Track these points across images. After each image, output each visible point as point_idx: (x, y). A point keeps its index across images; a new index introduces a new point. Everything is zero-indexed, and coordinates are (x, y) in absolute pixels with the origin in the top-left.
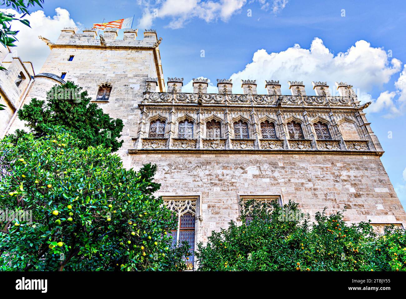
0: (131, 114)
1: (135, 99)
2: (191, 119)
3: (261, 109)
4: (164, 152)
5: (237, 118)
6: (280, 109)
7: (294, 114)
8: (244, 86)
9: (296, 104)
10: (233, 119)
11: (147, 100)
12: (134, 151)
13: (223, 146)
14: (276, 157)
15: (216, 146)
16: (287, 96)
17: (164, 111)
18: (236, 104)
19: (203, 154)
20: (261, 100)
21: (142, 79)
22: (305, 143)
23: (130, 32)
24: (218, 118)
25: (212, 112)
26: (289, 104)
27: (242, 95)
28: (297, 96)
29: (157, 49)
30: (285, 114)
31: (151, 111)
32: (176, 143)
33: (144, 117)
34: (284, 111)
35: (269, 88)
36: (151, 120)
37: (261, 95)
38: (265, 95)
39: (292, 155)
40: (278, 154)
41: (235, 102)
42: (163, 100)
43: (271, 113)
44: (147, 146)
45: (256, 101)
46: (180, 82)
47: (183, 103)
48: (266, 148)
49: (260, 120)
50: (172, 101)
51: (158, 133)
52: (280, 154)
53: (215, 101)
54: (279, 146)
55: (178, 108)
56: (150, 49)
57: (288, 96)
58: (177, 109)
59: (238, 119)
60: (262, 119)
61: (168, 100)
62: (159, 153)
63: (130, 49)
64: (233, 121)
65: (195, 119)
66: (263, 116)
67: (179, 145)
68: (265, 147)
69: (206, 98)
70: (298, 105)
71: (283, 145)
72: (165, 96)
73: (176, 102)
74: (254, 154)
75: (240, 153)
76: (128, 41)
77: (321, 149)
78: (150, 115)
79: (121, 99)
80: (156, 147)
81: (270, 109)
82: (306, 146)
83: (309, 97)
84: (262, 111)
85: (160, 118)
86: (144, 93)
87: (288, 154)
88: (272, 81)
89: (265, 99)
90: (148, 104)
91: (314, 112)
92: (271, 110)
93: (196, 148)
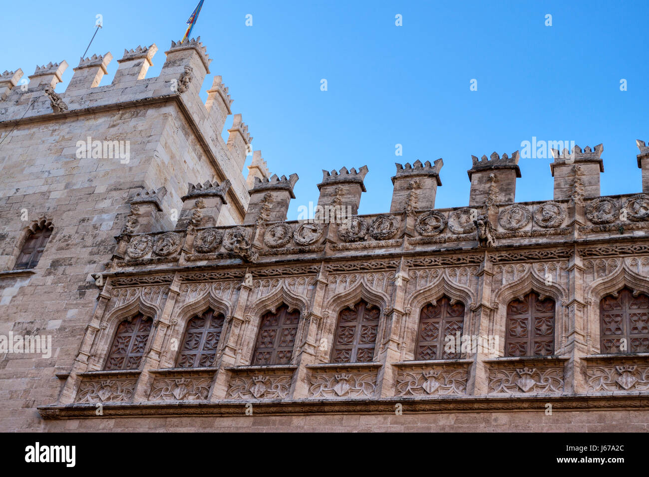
0: (75, 302)
1: (96, 258)
2: (218, 308)
3: (428, 259)
4: (121, 412)
5: (349, 294)
6: (487, 256)
7: (536, 266)
8: (398, 183)
9: (552, 231)
10: (338, 298)
11: (119, 258)
12: (50, 412)
13: (284, 388)
14: (435, 421)
15: (263, 389)
16: (526, 204)
17: (155, 289)
18: (356, 249)
19: (222, 415)
20: (436, 228)
21: (125, 195)
22: (543, 370)
23: (132, 59)
24: (293, 298)
25: (281, 281)
26: (525, 235)
27: (380, 216)
28: (563, 202)
29: (184, 98)
30: (506, 268)
31: (122, 291)
32: (161, 385)
33: (100, 312)
34: (504, 261)
35: (476, 183)
36: (117, 317)
37: (440, 211)
38: (455, 209)
39: (486, 415)
40: (441, 411)
41: (354, 241)
42: (157, 255)
43: (458, 272)
44: (88, 397)
45: (421, 234)
46: (215, 195)
47: (208, 259)
48: (409, 393)
49: (419, 298)
50: (178, 257)
51: (130, 355)
52: (449, 411)
53: (298, 244)
54: (453, 385)
55: (191, 276)
56: (166, 100)
57: (533, 203)
58: (188, 280)
59: (355, 297)
60: (428, 294)
61: (169, 254)
62: (110, 415)
63: (119, 110)
64: (337, 306)
65: (227, 308)
66: (430, 284)
67: (167, 389)
68: (409, 388)
69: (274, 235)
70: (556, 234)
71: (467, 380)
72: (165, 243)
73: (188, 260)
74: (367, 412)
75: (324, 412)
76: (121, 86)
77: (595, 392)
78: (118, 304)
79: (64, 259)
80: (109, 399)
81: (455, 257)
82: (547, 380)
83: (603, 200)
84: (431, 265)
85: (141, 309)
86: (118, 239)
87: (472, 410)
88: (495, 155)
89: (452, 222)
90: (120, 270)
91: (607, 255)
92: (459, 260)
93: (206, 397)
